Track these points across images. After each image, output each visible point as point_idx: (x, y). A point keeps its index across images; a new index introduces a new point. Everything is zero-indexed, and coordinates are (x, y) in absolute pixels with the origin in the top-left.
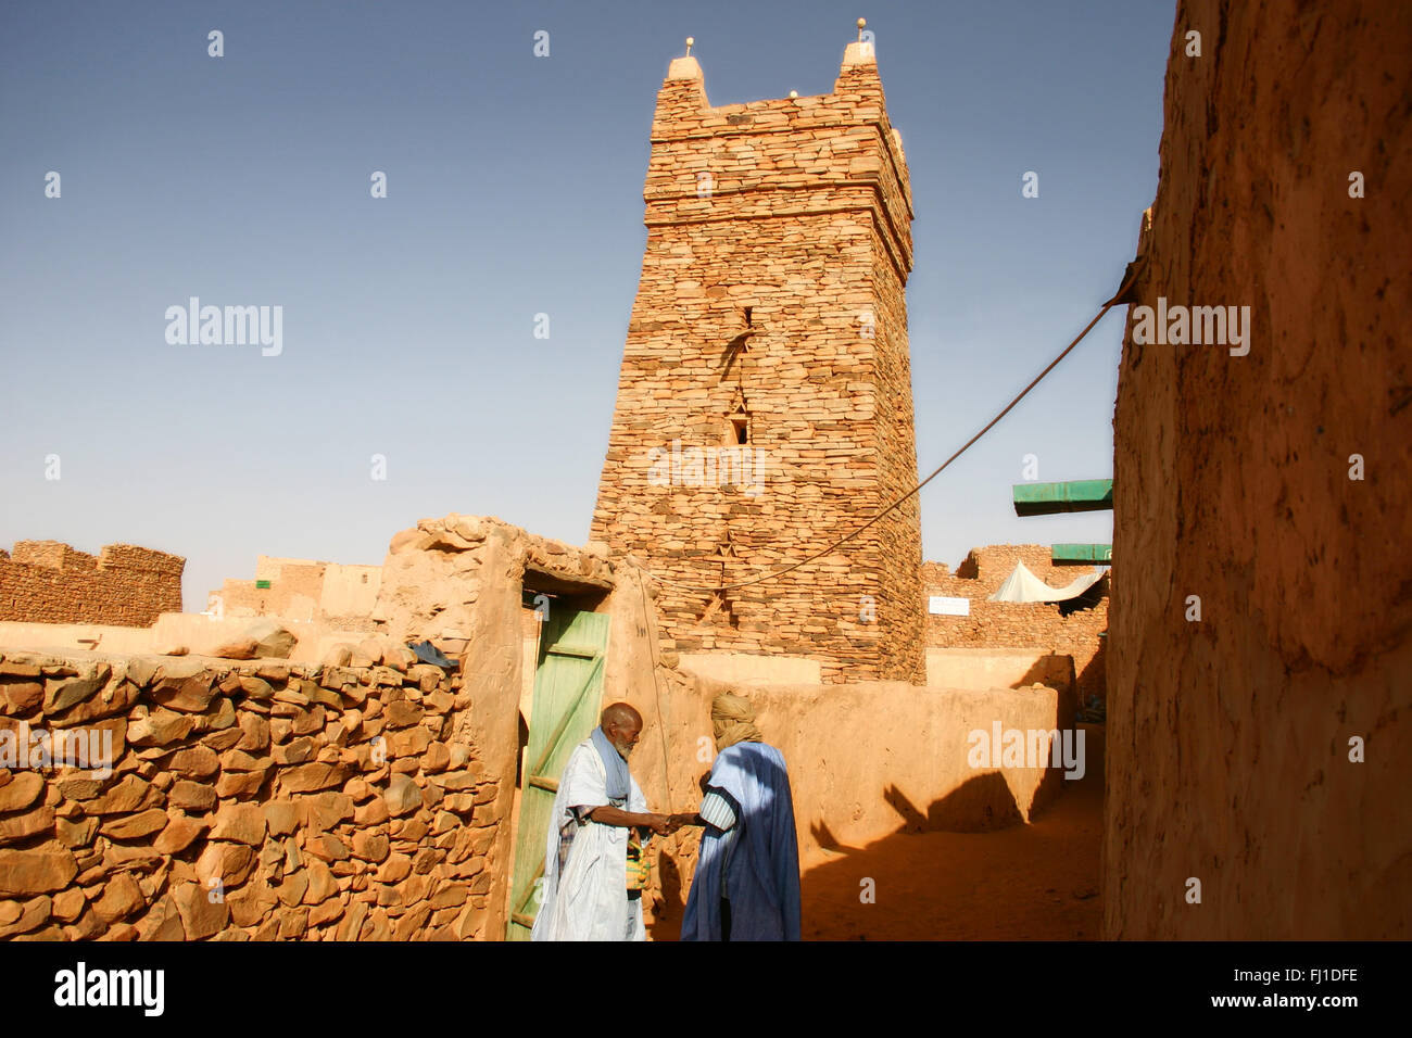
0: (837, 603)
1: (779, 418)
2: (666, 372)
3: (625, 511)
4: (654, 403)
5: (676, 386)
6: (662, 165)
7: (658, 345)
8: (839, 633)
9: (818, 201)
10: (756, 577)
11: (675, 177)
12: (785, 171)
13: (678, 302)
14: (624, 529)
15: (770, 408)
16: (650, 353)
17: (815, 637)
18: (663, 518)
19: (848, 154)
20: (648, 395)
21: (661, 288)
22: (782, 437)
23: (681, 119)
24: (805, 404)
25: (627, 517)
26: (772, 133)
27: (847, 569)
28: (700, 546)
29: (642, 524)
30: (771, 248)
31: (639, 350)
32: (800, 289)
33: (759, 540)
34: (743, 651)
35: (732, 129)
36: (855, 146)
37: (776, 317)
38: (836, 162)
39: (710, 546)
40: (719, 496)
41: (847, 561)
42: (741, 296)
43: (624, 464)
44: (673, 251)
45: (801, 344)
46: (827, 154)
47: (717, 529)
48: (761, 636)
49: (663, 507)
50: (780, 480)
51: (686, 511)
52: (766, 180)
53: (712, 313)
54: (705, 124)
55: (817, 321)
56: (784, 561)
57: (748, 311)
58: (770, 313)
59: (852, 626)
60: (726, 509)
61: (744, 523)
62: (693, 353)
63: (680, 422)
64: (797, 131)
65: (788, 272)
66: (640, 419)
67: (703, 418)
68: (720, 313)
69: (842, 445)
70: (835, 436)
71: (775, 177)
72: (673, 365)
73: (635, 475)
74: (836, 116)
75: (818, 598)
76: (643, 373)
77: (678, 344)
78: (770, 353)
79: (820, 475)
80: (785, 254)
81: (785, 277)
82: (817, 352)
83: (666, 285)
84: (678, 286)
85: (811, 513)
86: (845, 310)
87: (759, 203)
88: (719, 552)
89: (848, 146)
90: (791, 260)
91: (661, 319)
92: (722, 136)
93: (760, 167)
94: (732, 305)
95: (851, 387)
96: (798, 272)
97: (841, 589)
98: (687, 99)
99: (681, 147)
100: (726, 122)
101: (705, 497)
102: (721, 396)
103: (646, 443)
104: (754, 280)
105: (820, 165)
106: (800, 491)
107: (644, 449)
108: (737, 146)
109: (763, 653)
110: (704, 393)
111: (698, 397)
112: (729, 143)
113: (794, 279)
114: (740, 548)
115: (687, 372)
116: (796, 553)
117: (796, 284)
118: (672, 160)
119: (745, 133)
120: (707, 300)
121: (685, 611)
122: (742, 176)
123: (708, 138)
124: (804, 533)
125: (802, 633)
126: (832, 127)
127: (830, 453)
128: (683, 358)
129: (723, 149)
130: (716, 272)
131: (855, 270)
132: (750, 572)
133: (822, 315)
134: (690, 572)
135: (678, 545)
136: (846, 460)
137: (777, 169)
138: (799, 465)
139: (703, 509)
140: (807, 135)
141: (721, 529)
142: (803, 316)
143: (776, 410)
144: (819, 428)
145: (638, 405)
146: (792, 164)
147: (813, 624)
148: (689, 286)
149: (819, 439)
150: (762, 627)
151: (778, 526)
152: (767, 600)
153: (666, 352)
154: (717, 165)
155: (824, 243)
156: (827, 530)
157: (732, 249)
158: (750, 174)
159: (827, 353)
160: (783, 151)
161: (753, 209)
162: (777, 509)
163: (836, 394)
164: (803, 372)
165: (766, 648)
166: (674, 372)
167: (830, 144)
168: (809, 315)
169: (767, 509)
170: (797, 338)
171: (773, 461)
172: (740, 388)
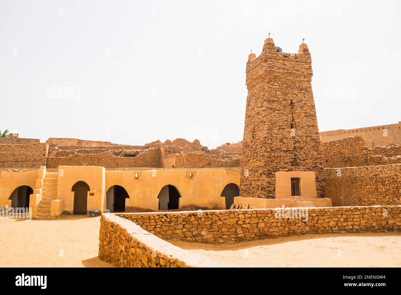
0: (316, 161)
1: (301, 123)
2: (277, 112)
3: (274, 142)
4: (276, 118)
5: (280, 115)
6: (270, 64)
7: (275, 105)
8: (318, 166)
10: (301, 156)
11: (274, 67)
12: (297, 70)
13: (277, 96)
14: (274, 146)
15: (299, 121)
16: (273, 107)
17: (314, 167)
18: (282, 143)
20: (275, 116)
21: (273, 92)
22: (302, 127)
23: (273, 53)
24: (305, 121)
25: (275, 143)
26: (292, 61)
27: (317, 154)
28: (290, 149)
29: (277, 144)
30: (294, 87)
33: (301, 148)
34: (301, 171)
36: (308, 67)
37: (297, 102)
38: (306, 70)
39: (292, 149)
40: (292, 139)
41: (317, 153)
42: (290, 97)
43: (272, 131)
44: (274, 84)
45: (303, 108)
46: (304, 68)
47: (293, 146)
48: (304, 167)
49: (281, 141)
50: (303, 136)
51: (286, 142)
52: (292, 72)
53: (285, 100)
54: (279, 56)
55: (305, 104)
56: (306, 153)
58: (296, 101)
59: (319, 165)
60: (294, 142)
61: (297, 145)
62: (283, 108)
63: (282, 123)
64: (297, 62)
65: (298, 92)
66: (273, 122)
67: (286, 122)
68: (286, 100)
69: (313, 130)
70: (312, 128)
73: (275, 134)
75: (313, 160)
76: (272, 111)
77: (279, 106)
78: (297, 110)
79: (310, 135)
80: (297, 88)
81: (298, 94)
82: (306, 110)
83: (274, 92)
84: (276, 92)
85: (310, 143)
86: (310, 102)
87: (291, 76)
88: (294, 151)
89: (307, 67)
90: (298, 90)
91: (274, 99)
92: (282, 60)
93: (291, 68)
94: (288, 98)
95: (313, 118)
96: (300, 93)
97: (317, 158)
98: (274, 49)
99: (274, 60)
100: (283, 57)
101: (290, 139)
102: (289, 118)
103: (276, 127)
104: (292, 93)
105: (303, 70)
106: (307, 139)
107: (275, 128)
108: (286, 62)
109: (305, 171)
110: (286, 117)
111: (285, 118)
112: (284, 62)
113: (300, 94)
114: (298, 150)
115: (282, 112)
116: (308, 151)
118: (272, 63)
119: (287, 60)
120: (283, 97)
121: (289, 163)
122: (288, 70)
123: (279, 60)
124: (309, 147)
125: (311, 166)
126: (304, 62)
127: (311, 131)
128: (281, 109)
129: (283, 63)
130: (284, 90)
131: (310, 94)
132: (301, 155)
133: (306, 103)
134: (289, 155)
135: (286, 149)
136: (314, 133)
137: (294, 69)
138: (306, 133)
139: (289, 141)
140: (299, 63)
141: (294, 146)
142: (302, 103)
143: (300, 122)
144: (308, 126)
145: (272, 118)
146: (297, 69)
147: (313, 165)
148: (278, 93)
149: (309, 128)
150: (304, 166)
151: (304, 145)
152: (304, 160)
153: (277, 107)
154: (283, 66)
155: (304, 87)
156: (313, 146)
157: (286, 86)
158: (289, 70)
159: (308, 111)
160: (295, 66)
161: (290, 77)
162: (303, 142)
163: (311, 119)
164: (304, 114)
165: (305, 170)
166: (279, 112)
167: (304, 66)
168: (303, 102)
169: (301, 142)
170: (302, 107)
171: (301, 133)
172: (293, 117)
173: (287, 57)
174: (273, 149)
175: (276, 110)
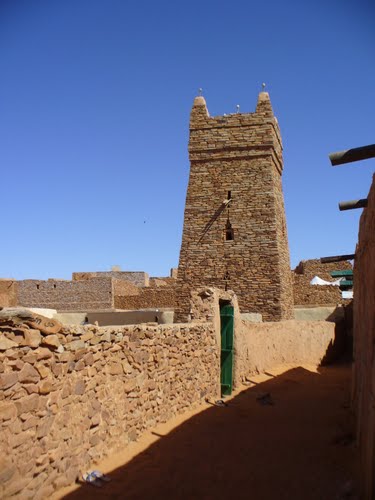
0: (267, 294)
1: (243, 231)
6: (194, 138)
7: (197, 205)
8: (268, 304)
9: (252, 153)
11: (199, 143)
13: (204, 189)
14: (190, 272)
15: (239, 227)
16: (195, 208)
17: (260, 306)
18: (204, 267)
19: (262, 135)
20: (195, 223)
22: (245, 238)
23: (200, 121)
24: (252, 226)
25: (191, 267)
26: (234, 127)
28: (218, 277)
29: (196, 269)
30: (236, 169)
31: (190, 207)
32: (248, 185)
33: (238, 274)
35: (219, 125)
36: (264, 132)
37: (239, 194)
38: (258, 137)
39: (221, 277)
40: (223, 259)
42: (227, 187)
43: (188, 248)
44: (200, 170)
45: (249, 204)
46: (255, 135)
47: (223, 270)
49: (204, 263)
50: (245, 252)
51: (212, 264)
52: (233, 144)
53: (216, 193)
54: (209, 123)
55: (254, 196)
57: (229, 192)
58: (237, 193)
59: (272, 301)
60: (226, 263)
62: (211, 208)
63: (207, 233)
64: (243, 126)
65: (243, 178)
66: (193, 232)
67: (215, 232)
68: (219, 193)
69: (266, 240)
70: (263, 237)
71: (236, 143)
72: (203, 212)
73: (192, 252)
74: (256, 121)
75: (260, 293)
76: (192, 215)
77: (205, 205)
78: (238, 208)
79: (258, 250)
80: (241, 171)
81: (242, 180)
82: (255, 207)
84: (203, 183)
85: (256, 264)
86: (264, 192)
87: (231, 152)
88: (224, 279)
89: (262, 132)
90: (244, 173)
91: (198, 195)
92: (216, 128)
93: (230, 139)
94: (223, 190)
95: (268, 219)
96: (247, 178)
97: (268, 289)
98: (201, 114)
99: (201, 132)
100: (217, 123)
101: (218, 259)
102: (222, 223)
103: (196, 241)
104: (231, 181)
105: (252, 139)
106: (252, 256)
107: (195, 243)
108: (221, 131)
112: (218, 130)
113: (245, 180)
114: (232, 277)
115: (209, 215)
116: (252, 277)
117: (246, 182)
118: (198, 136)
119: (224, 127)
120: (214, 188)
122: (225, 142)
123: (211, 129)
124: (254, 271)
125: (255, 305)
126: (256, 125)
127: (262, 243)
128: (207, 210)
129: (217, 133)
131: (267, 177)
132: (236, 285)
133: (256, 193)
135: (210, 277)
136: (267, 245)
137: (237, 140)
138: (251, 247)
139: (218, 263)
140: (247, 128)
141: (225, 270)
142: (249, 194)
143: (242, 228)
144: (257, 234)
145: (192, 227)
146: (242, 138)
147: (259, 301)
148: (207, 183)
149: (258, 238)
151: (245, 269)
152: (243, 294)
153: (200, 208)
154: (215, 139)
155: (255, 167)
156: (262, 269)
157: (222, 169)
158: (227, 142)
159: (258, 208)
160: (238, 133)
161: (228, 155)
162: (244, 263)
163: (263, 222)
164: (250, 214)
166: (204, 215)
167: (256, 131)
168: (251, 193)
169: (241, 263)
170: (248, 202)
171: (242, 246)
172: (228, 221)
173: (223, 121)
174: (189, 277)
175: (200, 212)
